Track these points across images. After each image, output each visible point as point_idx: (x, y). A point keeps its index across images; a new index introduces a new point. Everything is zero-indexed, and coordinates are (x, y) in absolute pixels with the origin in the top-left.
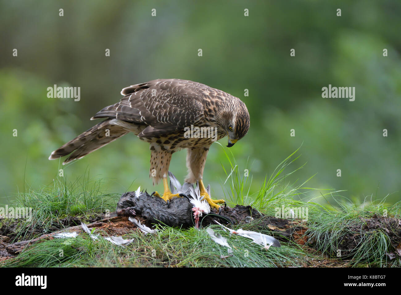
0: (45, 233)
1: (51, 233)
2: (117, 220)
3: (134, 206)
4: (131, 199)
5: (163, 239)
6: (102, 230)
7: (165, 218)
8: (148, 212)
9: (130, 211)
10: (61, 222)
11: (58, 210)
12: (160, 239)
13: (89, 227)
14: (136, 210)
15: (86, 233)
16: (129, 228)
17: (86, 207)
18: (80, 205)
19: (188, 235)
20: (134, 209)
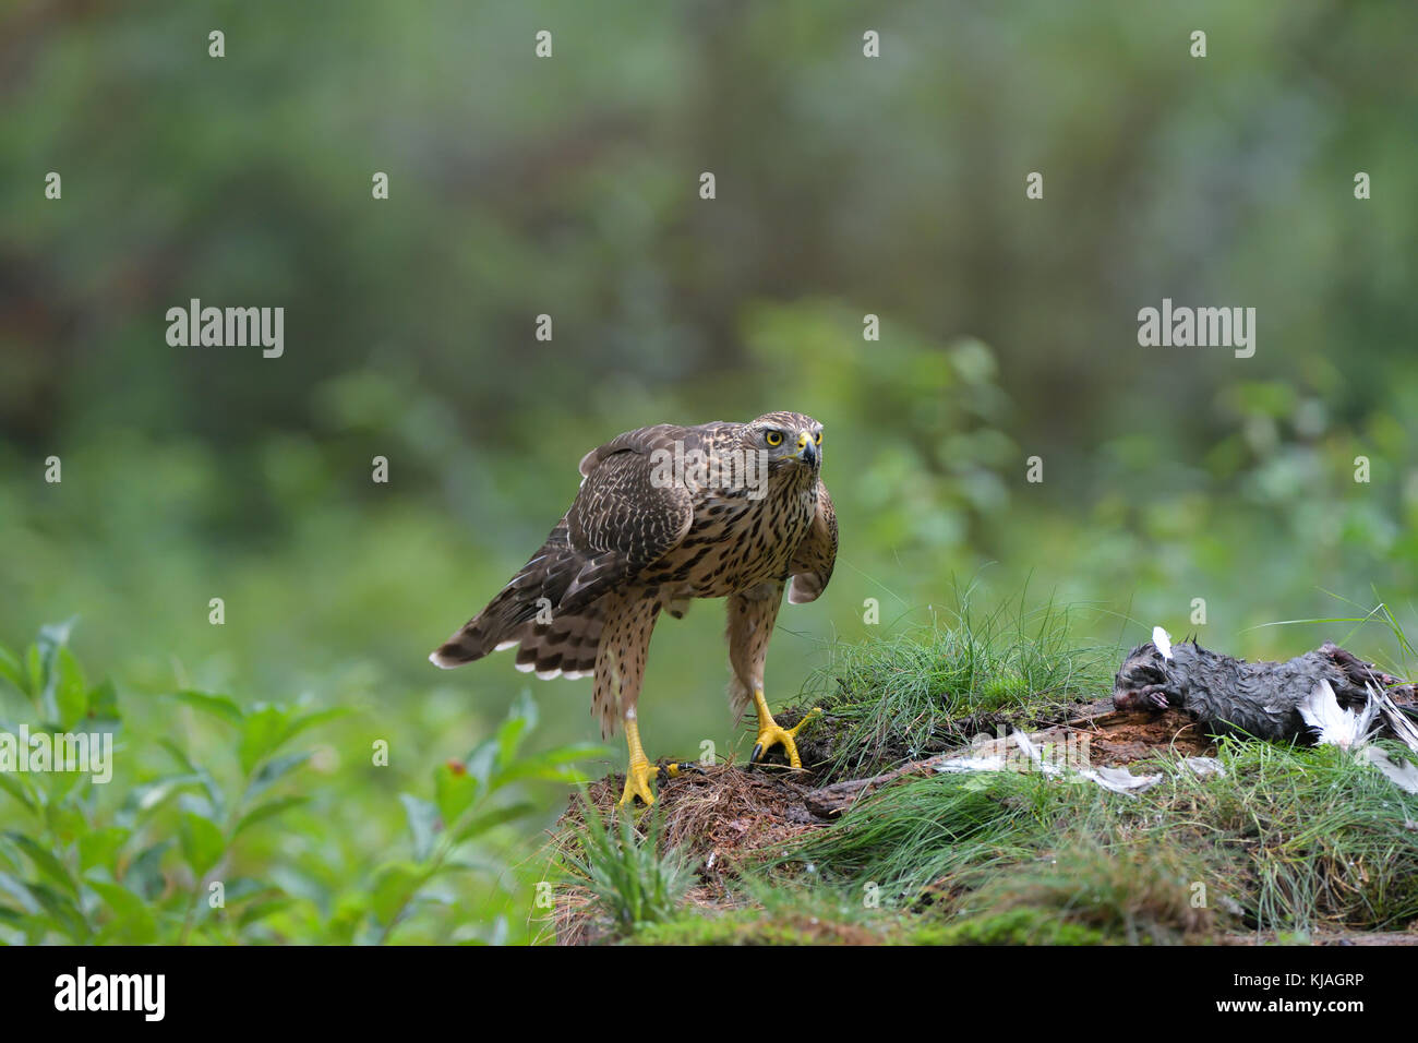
0: (913, 759)
1: (931, 759)
2: (1116, 721)
4: (1155, 665)
5: (1244, 775)
7: (1247, 719)
10: (957, 727)
11: (949, 695)
12: (1235, 775)
13: (1036, 741)
14: (1168, 695)
16: (1148, 743)
17: (1028, 684)
18: (1009, 680)
19: (1313, 764)
20: (1164, 691)
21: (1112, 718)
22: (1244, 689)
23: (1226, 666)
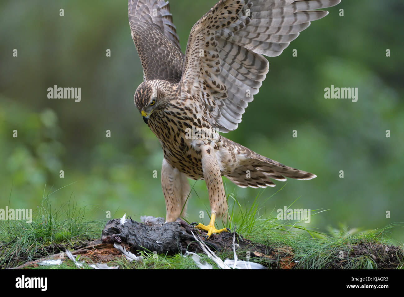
0: (29, 261)
1: (36, 261)
2: (101, 247)
3: (119, 233)
4: (117, 227)
5: (148, 266)
6: (87, 257)
7: (150, 246)
8: (134, 239)
9: (116, 238)
10: (45, 249)
11: (42, 238)
12: (145, 266)
13: (74, 254)
14: (121, 237)
15: (70, 260)
16: (114, 255)
17: (71, 234)
18: (64, 232)
19: (174, 262)
20: (120, 236)
21: (101, 246)
22: (149, 235)
23: (142, 227)
